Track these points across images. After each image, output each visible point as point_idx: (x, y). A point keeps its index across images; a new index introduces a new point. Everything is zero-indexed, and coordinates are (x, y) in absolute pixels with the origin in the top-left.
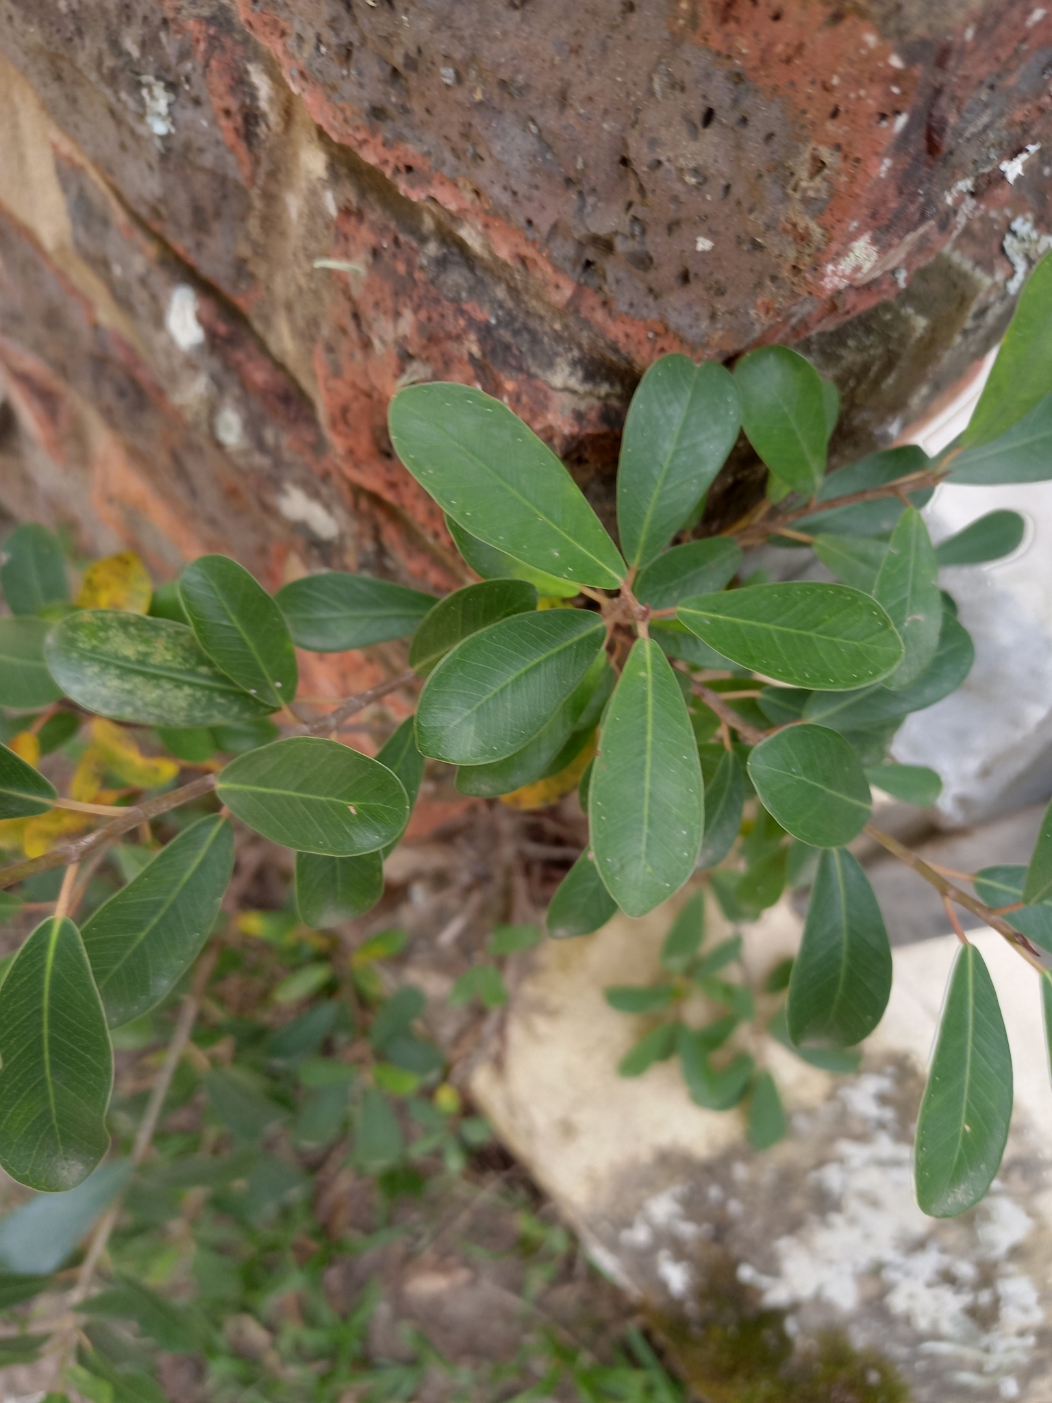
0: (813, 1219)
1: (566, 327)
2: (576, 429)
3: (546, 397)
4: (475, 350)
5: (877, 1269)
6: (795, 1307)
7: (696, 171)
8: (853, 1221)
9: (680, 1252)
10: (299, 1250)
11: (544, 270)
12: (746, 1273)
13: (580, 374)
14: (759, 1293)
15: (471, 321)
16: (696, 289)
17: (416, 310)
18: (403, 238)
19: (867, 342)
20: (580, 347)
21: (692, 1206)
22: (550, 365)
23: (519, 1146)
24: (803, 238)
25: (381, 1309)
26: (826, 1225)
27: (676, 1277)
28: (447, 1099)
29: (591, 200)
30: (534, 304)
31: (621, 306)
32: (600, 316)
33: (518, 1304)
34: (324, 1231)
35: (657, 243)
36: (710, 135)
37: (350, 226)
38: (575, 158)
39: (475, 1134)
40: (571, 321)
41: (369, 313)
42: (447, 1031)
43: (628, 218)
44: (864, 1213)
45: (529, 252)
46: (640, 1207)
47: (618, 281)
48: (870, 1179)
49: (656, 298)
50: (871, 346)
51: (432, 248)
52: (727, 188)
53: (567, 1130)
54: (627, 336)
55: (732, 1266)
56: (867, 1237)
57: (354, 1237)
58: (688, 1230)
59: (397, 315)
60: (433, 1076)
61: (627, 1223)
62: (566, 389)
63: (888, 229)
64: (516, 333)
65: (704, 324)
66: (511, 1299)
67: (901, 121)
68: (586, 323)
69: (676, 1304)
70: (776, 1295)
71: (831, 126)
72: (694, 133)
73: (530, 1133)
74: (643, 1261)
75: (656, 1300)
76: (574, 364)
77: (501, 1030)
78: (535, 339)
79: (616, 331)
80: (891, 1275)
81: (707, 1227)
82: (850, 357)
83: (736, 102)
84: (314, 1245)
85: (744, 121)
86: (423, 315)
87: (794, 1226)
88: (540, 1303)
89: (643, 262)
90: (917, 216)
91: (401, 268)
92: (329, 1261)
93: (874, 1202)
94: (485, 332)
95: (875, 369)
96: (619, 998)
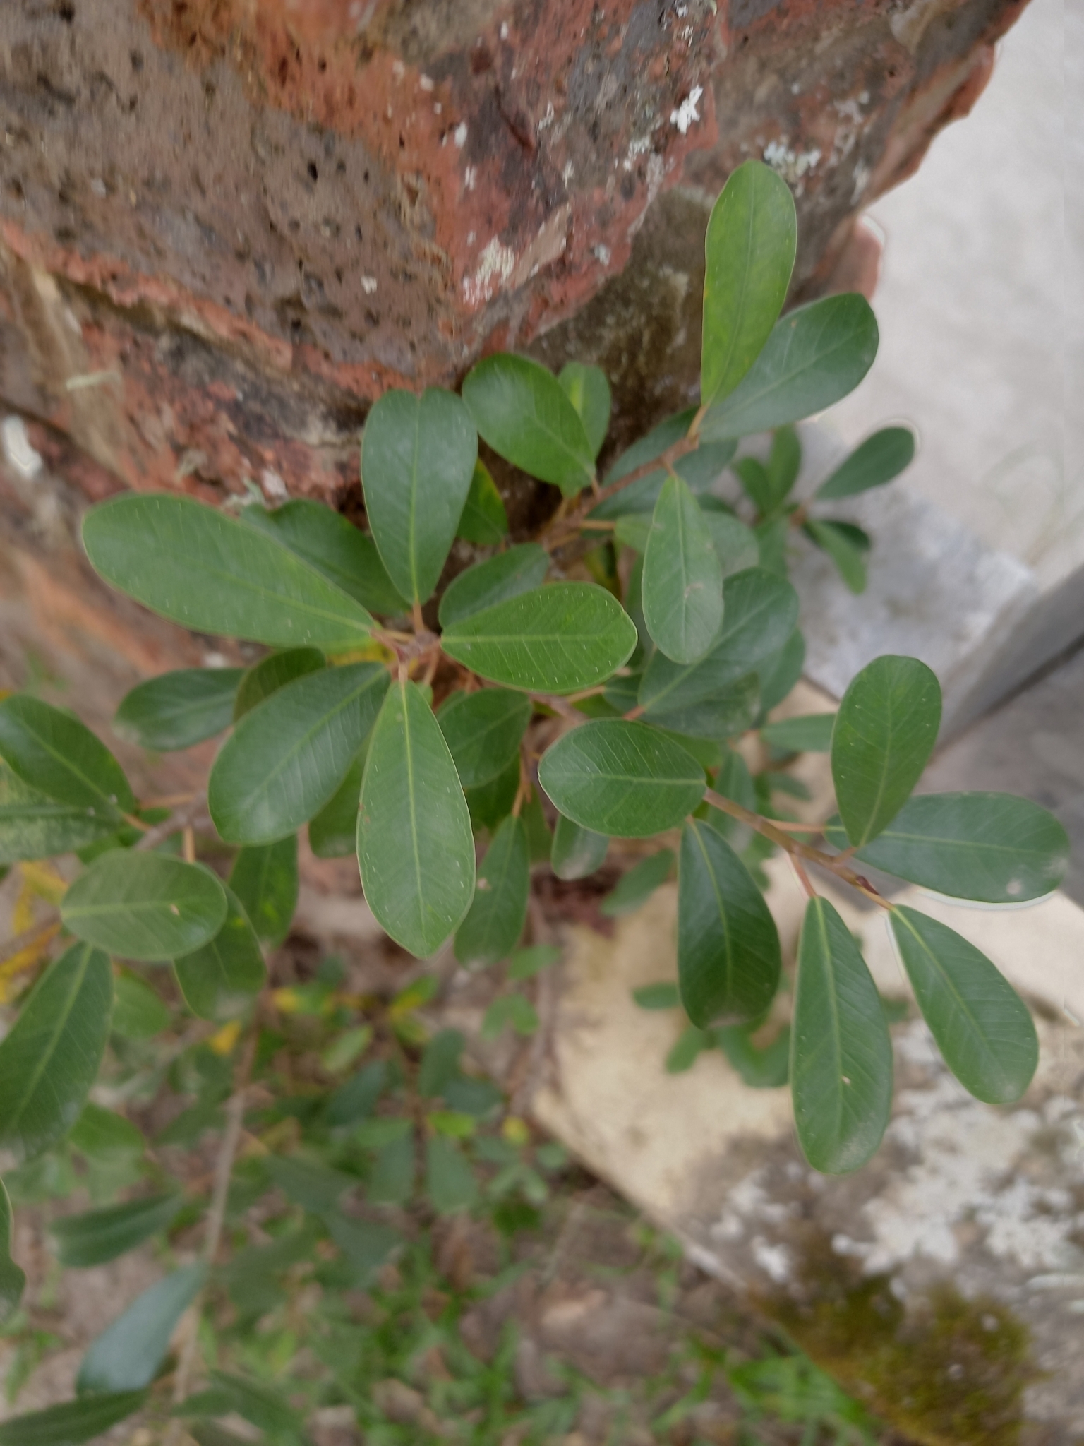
0: (894, 1176)
1: (303, 386)
2: (341, 481)
3: (306, 456)
4: (231, 427)
5: (970, 1215)
6: (897, 1269)
7: (327, 221)
8: (934, 1171)
9: (774, 1237)
10: (430, 1305)
11: (262, 340)
12: (842, 1244)
13: (333, 425)
14: (856, 1262)
15: (219, 403)
16: (387, 327)
17: (172, 402)
18: (140, 338)
19: (626, 314)
20: (323, 401)
21: (775, 1187)
22: (302, 424)
23: (596, 1161)
24: (437, 260)
25: (523, 1347)
26: (911, 1181)
27: (775, 1261)
28: (515, 1131)
29: (267, 268)
30: (269, 371)
31: (337, 355)
32: (325, 369)
33: (659, 1315)
34: (451, 1282)
35: (335, 293)
36: (321, 185)
37: (95, 336)
38: (234, 232)
39: (553, 1160)
40: (305, 379)
41: (138, 415)
42: (499, 1064)
43: (301, 277)
44: (942, 1160)
45: (242, 325)
46: (724, 1199)
47: (325, 334)
48: (942, 1126)
49: (361, 340)
50: (632, 318)
51: (165, 342)
52: (359, 231)
53: (637, 1138)
54: (357, 381)
55: (824, 1240)
56: (953, 1184)
57: (483, 1283)
58: (776, 1212)
59: (158, 411)
60: (496, 1110)
61: (714, 1218)
62: (324, 444)
63: (514, 228)
64: (264, 402)
65: (409, 356)
66: (647, 1311)
67: (461, 134)
68: (318, 378)
69: (782, 1288)
70: (877, 1260)
71: (405, 156)
72: (310, 189)
73: (602, 1148)
74: (739, 1252)
75: (761, 1288)
76: (325, 418)
77: (550, 1051)
78: (282, 404)
79: (345, 379)
80: (985, 1218)
81: (794, 1205)
82: (610, 334)
83: (328, 152)
84: (444, 1297)
85: (341, 167)
86: (178, 406)
87: (878, 1187)
88: (679, 1310)
89: (333, 312)
90: (541, 208)
91: (146, 367)
92: (462, 1310)
93: (951, 1148)
94: (235, 409)
95: (646, 338)
96: (648, 997)
